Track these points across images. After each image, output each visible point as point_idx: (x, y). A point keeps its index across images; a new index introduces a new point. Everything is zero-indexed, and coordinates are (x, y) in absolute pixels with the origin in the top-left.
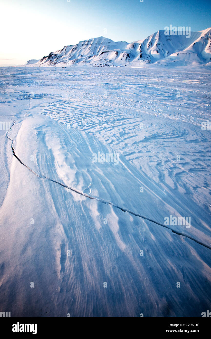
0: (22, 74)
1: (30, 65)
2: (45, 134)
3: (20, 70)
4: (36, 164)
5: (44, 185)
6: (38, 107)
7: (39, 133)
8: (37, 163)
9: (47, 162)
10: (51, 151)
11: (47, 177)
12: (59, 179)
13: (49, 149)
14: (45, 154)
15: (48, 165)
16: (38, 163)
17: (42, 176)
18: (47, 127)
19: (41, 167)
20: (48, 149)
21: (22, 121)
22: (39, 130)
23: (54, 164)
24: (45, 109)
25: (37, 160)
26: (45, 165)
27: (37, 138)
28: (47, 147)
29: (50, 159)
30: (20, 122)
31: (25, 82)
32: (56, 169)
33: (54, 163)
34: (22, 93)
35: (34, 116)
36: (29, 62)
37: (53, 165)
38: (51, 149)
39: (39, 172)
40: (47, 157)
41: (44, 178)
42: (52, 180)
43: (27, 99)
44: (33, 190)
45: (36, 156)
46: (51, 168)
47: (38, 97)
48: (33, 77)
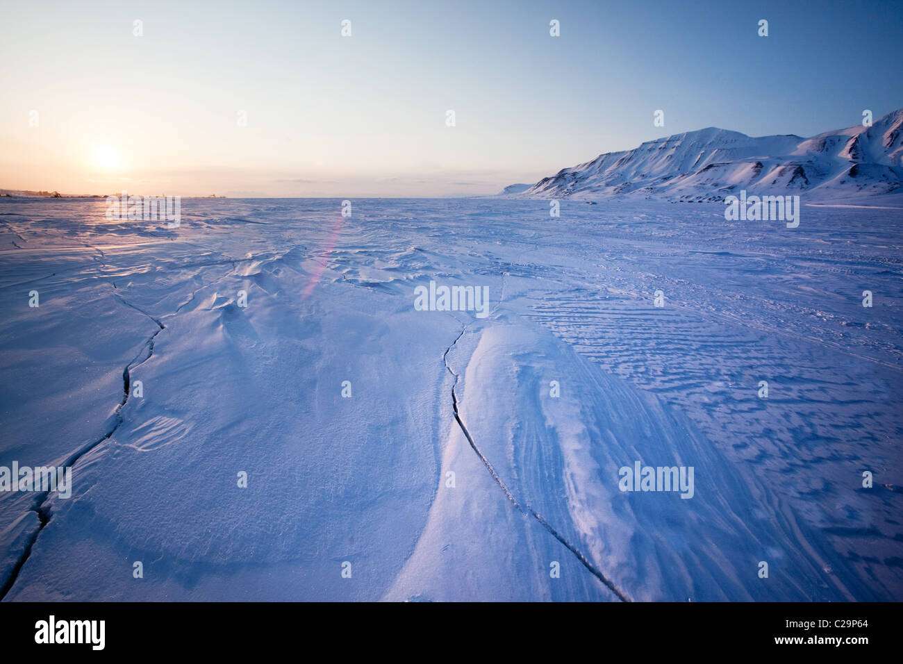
0: (490, 214)
1: (511, 195)
2: (539, 378)
3: (486, 205)
4: (511, 461)
5: (530, 539)
6: (522, 299)
7: (524, 373)
8: (512, 458)
9: (541, 465)
10: (553, 432)
11: (538, 516)
12: (575, 535)
13: (549, 426)
14: (538, 437)
15: (542, 473)
16: (516, 461)
17: (525, 506)
18: (545, 358)
19: (524, 475)
20: (546, 425)
21: (482, 330)
22: (525, 364)
23: (562, 479)
24: (540, 308)
25: (513, 449)
26: (536, 473)
27: (517, 385)
28: (543, 419)
29: (551, 459)
30: (478, 330)
31: (495, 232)
32: (567, 498)
33: (562, 475)
34: (488, 259)
35: (511, 322)
36: (509, 189)
37: (559, 482)
38: (554, 428)
39: (519, 492)
40: (543, 451)
41: (530, 516)
42: (554, 533)
43: (497, 274)
44: (497, 542)
45: (512, 436)
46: (552, 488)
47: (523, 273)
48: (513, 223)
